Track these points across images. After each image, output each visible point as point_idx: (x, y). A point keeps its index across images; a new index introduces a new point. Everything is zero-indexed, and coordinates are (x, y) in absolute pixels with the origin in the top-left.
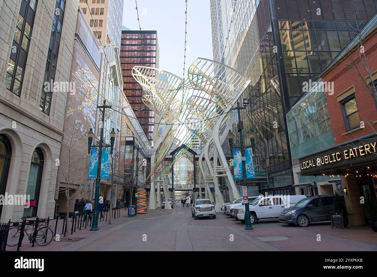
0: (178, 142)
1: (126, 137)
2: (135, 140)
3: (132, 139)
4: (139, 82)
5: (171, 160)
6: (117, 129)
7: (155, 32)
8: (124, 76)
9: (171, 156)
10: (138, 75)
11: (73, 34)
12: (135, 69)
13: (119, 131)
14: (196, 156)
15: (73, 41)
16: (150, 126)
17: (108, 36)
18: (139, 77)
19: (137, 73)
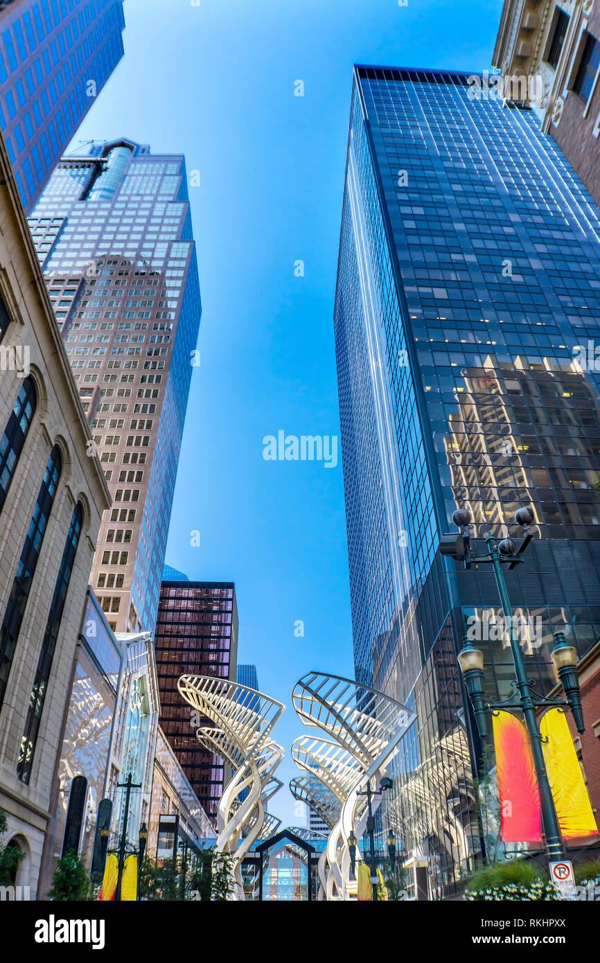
0: (276, 822)
1: (160, 815)
2: (181, 821)
3: (172, 820)
4: (192, 703)
5: (258, 863)
6: (144, 801)
7: (230, 585)
8: (159, 676)
9: (258, 855)
10: (191, 690)
11: (75, 636)
12: (184, 680)
13: (146, 804)
14: (313, 855)
15: (74, 646)
16: (213, 786)
17: (132, 606)
18: (192, 694)
19: (190, 688)
